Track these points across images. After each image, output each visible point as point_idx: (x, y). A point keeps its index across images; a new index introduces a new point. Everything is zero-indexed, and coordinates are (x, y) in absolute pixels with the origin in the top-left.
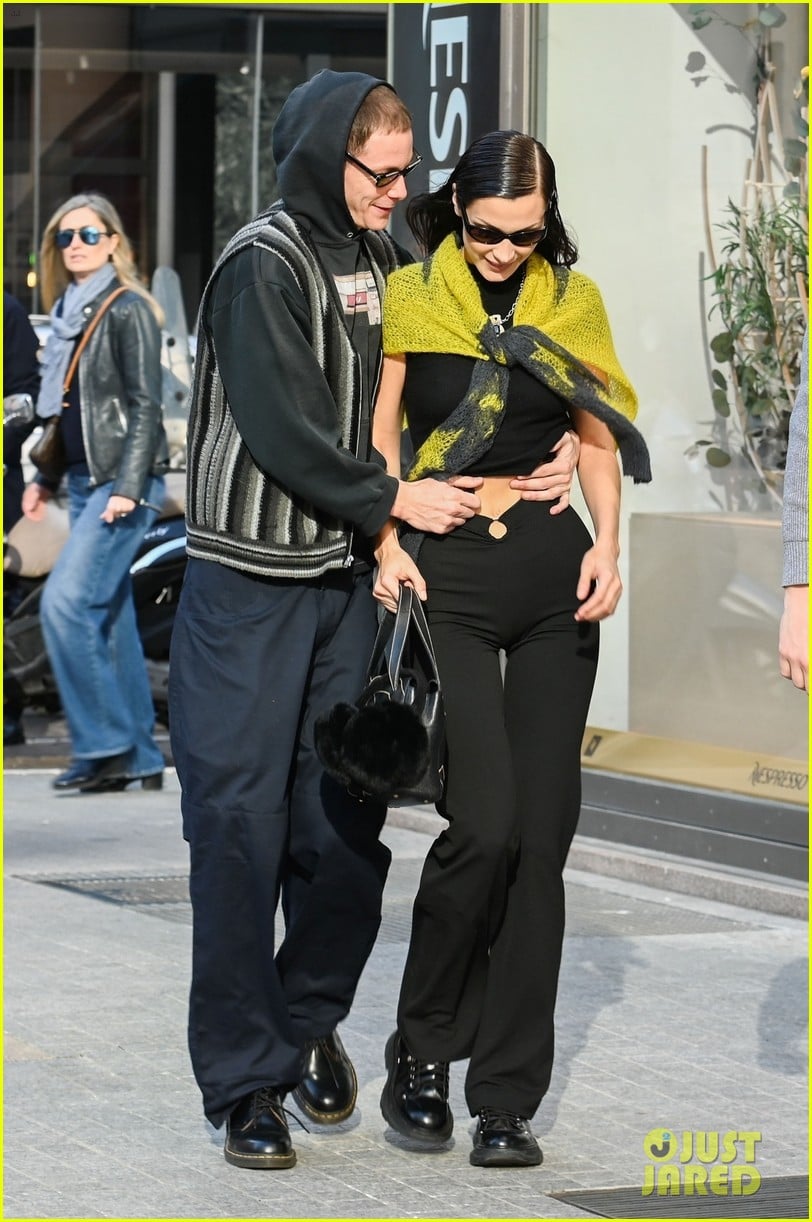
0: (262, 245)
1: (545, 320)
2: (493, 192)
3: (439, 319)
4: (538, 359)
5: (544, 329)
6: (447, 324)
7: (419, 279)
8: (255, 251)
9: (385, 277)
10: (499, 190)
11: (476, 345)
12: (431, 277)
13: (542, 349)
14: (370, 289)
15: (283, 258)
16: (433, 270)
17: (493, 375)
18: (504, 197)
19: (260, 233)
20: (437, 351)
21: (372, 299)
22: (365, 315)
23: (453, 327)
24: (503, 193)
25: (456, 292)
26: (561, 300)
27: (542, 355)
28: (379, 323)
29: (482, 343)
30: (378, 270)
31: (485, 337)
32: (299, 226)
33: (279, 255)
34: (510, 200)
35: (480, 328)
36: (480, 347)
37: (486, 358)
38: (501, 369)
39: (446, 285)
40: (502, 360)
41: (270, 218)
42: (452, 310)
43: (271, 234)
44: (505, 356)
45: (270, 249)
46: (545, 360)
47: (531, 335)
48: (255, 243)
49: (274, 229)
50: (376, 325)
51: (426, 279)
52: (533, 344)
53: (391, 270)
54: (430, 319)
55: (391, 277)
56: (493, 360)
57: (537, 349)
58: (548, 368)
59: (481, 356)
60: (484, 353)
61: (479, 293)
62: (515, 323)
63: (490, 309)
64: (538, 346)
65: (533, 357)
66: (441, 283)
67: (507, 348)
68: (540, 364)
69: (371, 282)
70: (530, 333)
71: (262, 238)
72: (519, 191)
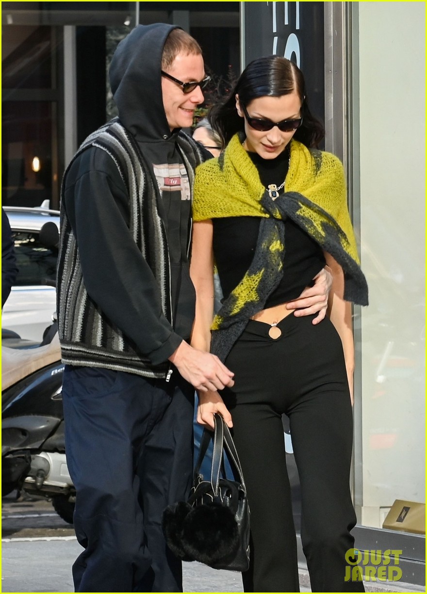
0: (97, 145)
1: (305, 186)
2: (265, 93)
3: (233, 194)
4: (302, 215)
5: (305, 193)
6: (238, 196)
7: (217, 169)
8: (93, 150)
9: (194, 168)
10: (268, 91)
11: (259, 208)
12: (225, 166)
13: (304, 207)
14: (183, 176)
15: (110, 154)
16: (225, 161)
17: (274, 227)
18: (272, 96)
19: (98, 137)
20: (234, 216)
21: (185, 183)
22: (179, 193)
23: (243, 198)
24: (271, 94)
25: (242, 173)
26: (319, 172)
27: (305, 212)
28: (189, 199)
29: (263, 206)
30: (189, 164)
31: (265, 202)
32: (127, 132)
33: (107, 152)
34: (277, 98)
35: (261, 197)
36: (262, 209)
37: (267, 216)
38: (279, 223)
39: (235, 170)
40: (278, 215)
41: (107, 128)
42: (240, 186)
43: (105, 138)
44: (280, 213)
45: (102, 148)
46: (307, 216)
47: (296, 199)
48: (93, 144)
49: (108, 135)
50: (187, 200)
51: (221, 168)
52: (298, 204)
53: (198, 163)
54: (226, 195)
55: (198, 169)
56: (272, 217)
57: (301, 208)
58: (309, 221)
59: (263, 215)
60: (265, 213)
61: (257, 172)
62: (286, 190)
63: (265, 182)
64: (302, 205)
65: (298, 213)
66: (231, 169)
67: (280, 207)
68: (303, 218)
69: (184, 172)
70: (296, 197)
71: (98, 141)
72: (282, 91)
